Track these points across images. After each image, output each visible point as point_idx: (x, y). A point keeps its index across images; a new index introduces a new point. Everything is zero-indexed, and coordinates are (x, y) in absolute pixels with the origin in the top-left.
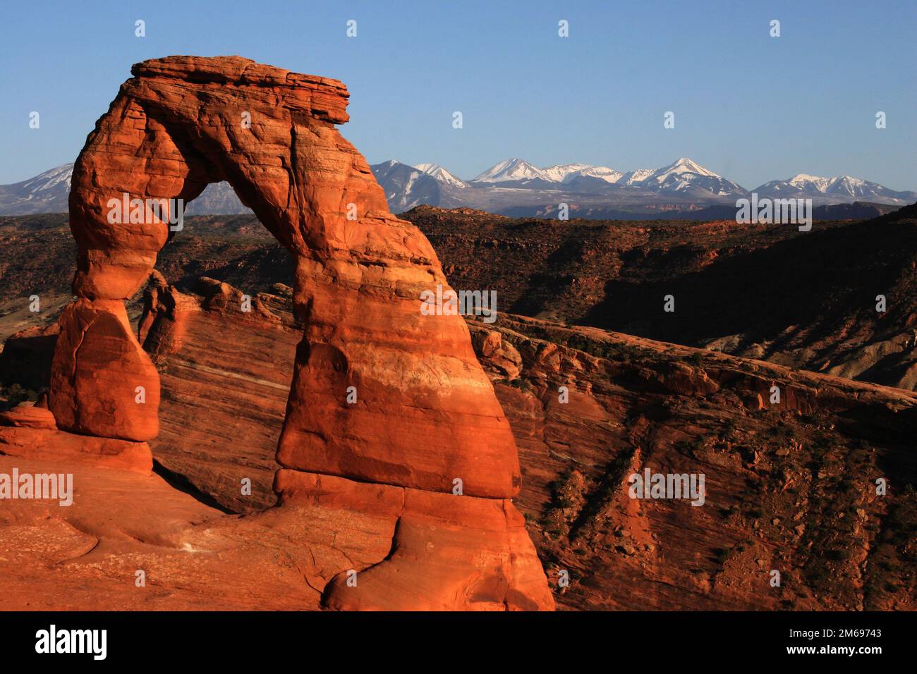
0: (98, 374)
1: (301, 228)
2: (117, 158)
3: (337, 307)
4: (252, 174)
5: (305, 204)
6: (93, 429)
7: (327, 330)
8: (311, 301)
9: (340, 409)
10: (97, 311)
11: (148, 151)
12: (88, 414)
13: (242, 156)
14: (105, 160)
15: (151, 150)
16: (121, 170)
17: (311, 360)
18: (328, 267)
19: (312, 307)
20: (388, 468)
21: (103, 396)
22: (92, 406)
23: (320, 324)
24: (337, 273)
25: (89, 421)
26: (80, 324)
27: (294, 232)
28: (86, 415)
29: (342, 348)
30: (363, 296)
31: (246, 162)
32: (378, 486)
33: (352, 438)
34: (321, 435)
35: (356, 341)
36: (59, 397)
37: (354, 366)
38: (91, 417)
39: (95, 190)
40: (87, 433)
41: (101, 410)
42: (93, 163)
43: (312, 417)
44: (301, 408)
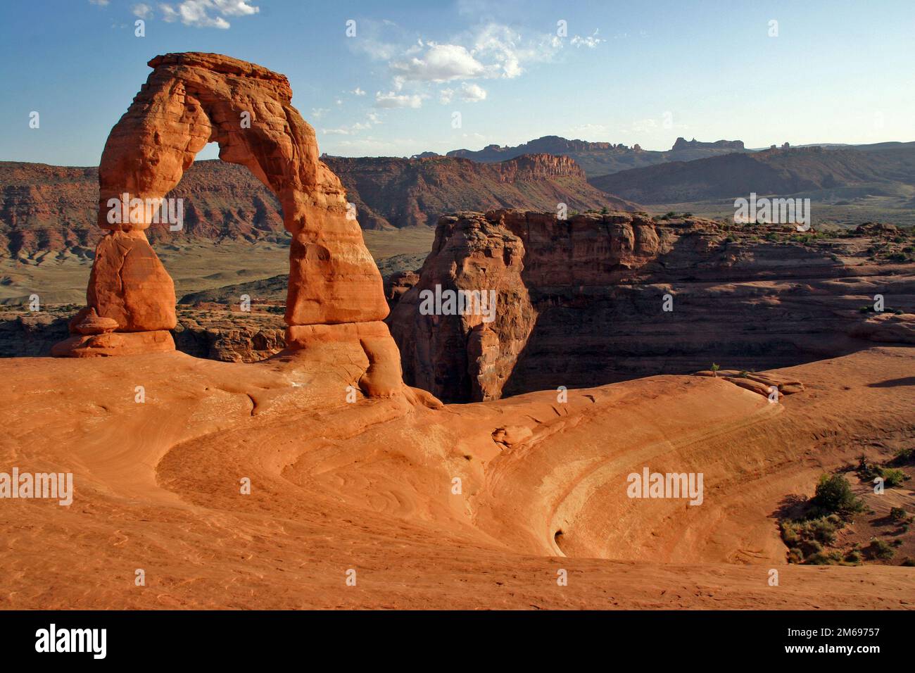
0: (142, 286)
1: (300, 172)
2: (170, 123)
3: (317, 220)
4: (274, 136)
5: (304, 156)
6: (146, 327)
7: (312, 236)
8: (303, 219)
9: (327, 283)
10: (134, 239)
11: (191, 119)
12: (141, 316)
13: (265, 125)
14: (162, 125)
15: (193, 118)
16: (175, 132)
17: (307, 255)
18: (312, 195)
19: (305, 221)
20: (351, 313)
21: (149, 302)
22: (142, 310)
23: (308, 232)
24: (317, 200)
25: (141, 320)
26: (119, 251)
27: (295, 174)
28: (139, 316)
29: (324, 246)
30: (329, 213)
31: (267, 128)
32: (343, 325)
33: (336, 299)
34: (318, 301)
35: (331, 240)
36: (109, 307)
37: (333, 255)
38: (143, 318)
39: (157, 147)
40: (141, 329)
41: (150, 311)
42: (155, 126)
43: (313, 290)
44: (306, 286)
